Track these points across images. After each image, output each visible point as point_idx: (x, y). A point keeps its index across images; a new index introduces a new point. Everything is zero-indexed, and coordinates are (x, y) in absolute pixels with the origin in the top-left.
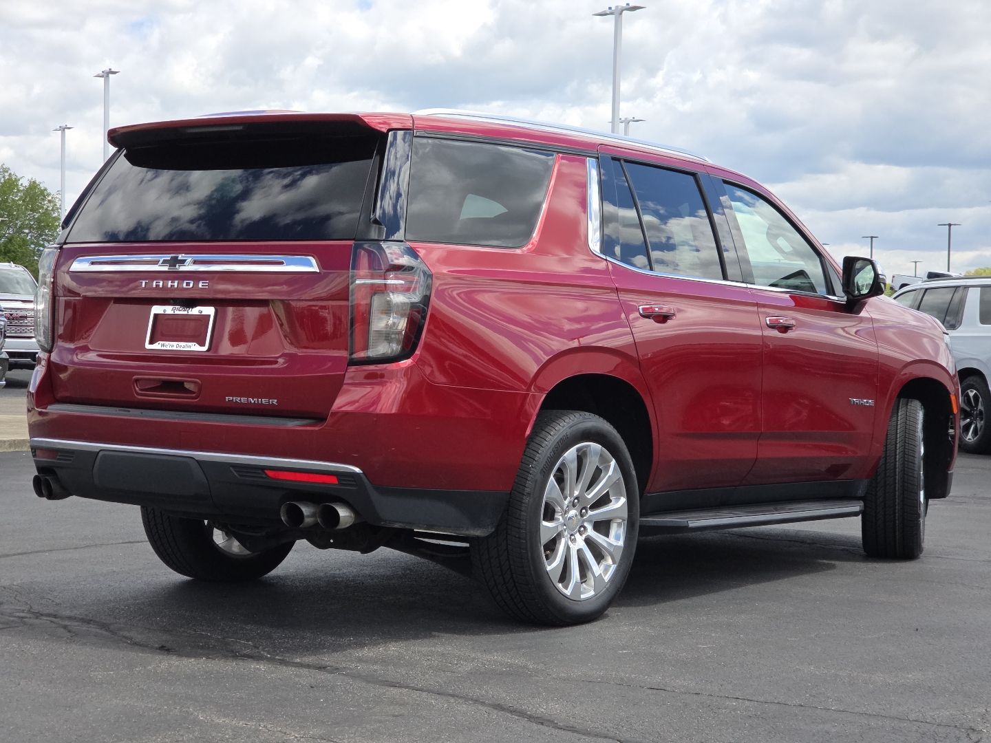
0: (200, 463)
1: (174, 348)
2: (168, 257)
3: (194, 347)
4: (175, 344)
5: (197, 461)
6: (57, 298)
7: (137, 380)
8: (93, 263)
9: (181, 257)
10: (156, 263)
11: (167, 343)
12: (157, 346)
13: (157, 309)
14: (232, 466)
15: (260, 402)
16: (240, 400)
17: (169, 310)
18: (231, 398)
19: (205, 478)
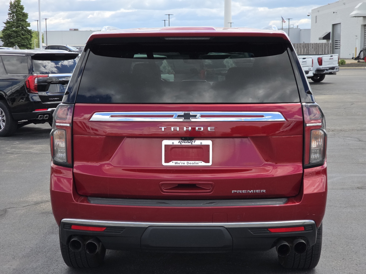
0: (228, 229)
1: (186, 164)
2: (182, 113)
3: (202, 164)
4: (186, 162)
5: (226, 228)
6: (74, 135)
7: (162, 184)
8: (112, 116)
9: (192, 113)
10: (172, 116)
11: (179, 162)
12: (172, 164)
13: (166, 142)
14: (249, 229)
15: (255, 192)
16: (242, 192)
17: (176, 142)
18: (236, 191)
19: (230, 236)
